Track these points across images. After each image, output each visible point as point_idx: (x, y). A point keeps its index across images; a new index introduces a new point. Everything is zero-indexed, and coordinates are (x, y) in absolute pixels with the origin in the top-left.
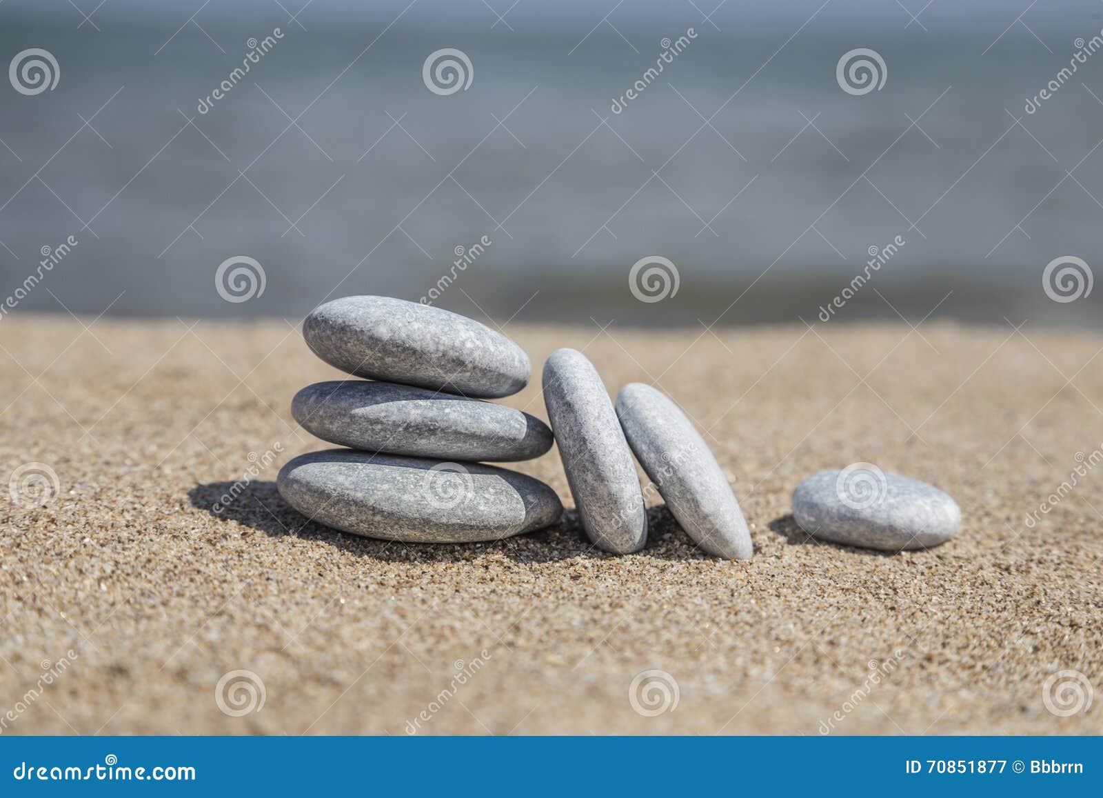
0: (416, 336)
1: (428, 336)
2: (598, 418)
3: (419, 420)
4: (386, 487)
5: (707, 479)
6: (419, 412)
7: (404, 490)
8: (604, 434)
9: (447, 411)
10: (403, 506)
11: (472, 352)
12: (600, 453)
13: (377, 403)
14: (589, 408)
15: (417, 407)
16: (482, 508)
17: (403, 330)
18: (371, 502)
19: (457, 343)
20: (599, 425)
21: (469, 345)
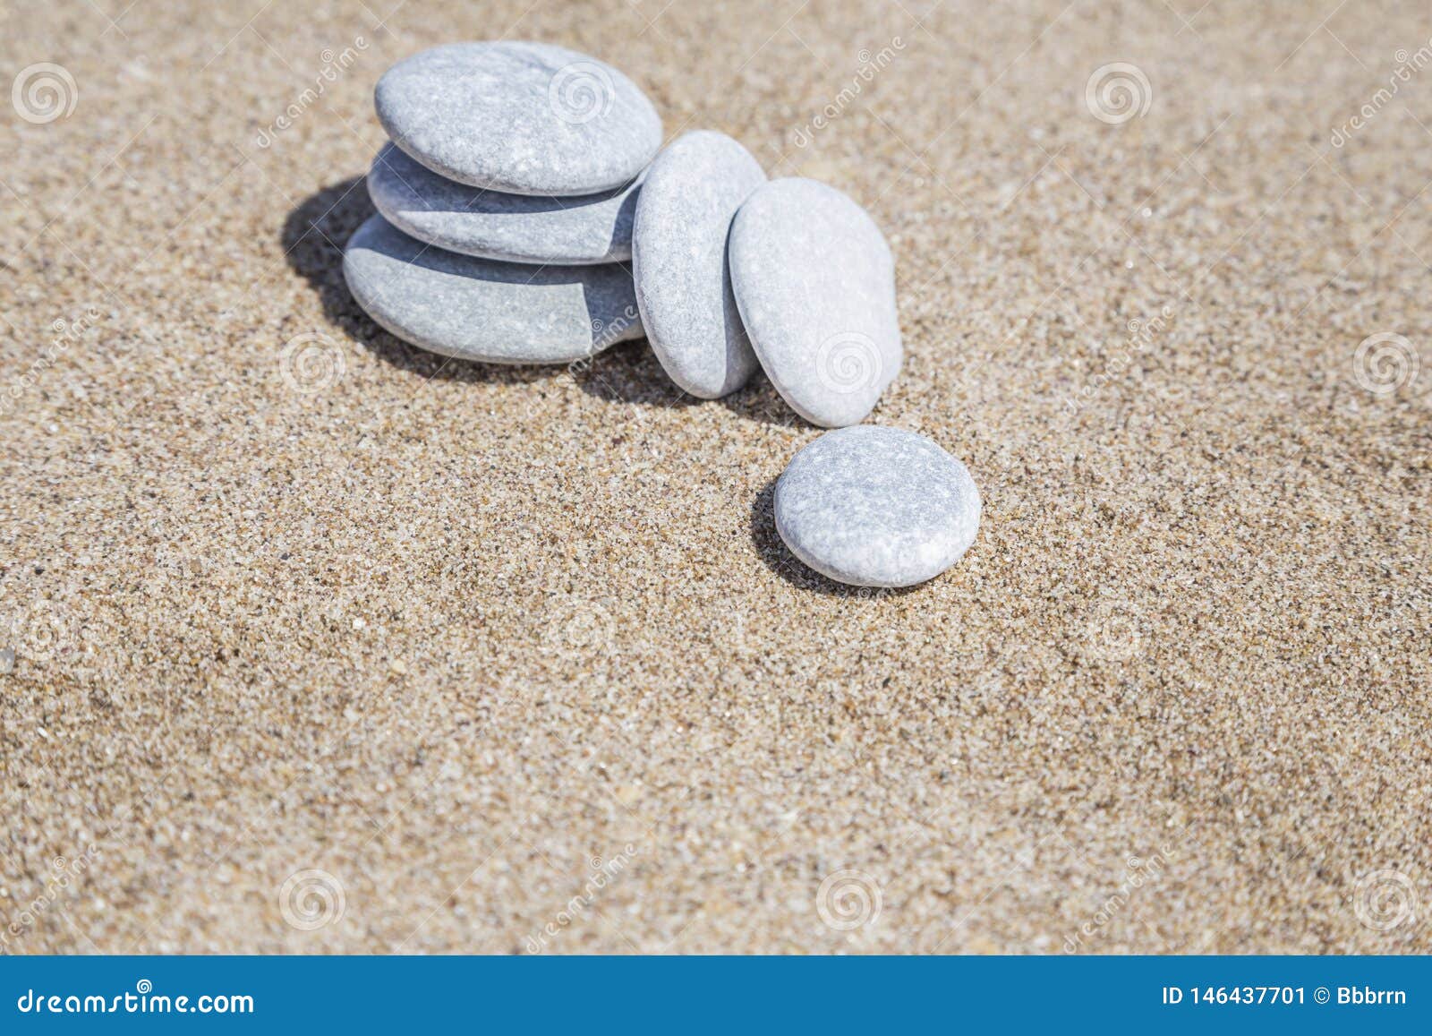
0: (455, 157)
1: (470, 158)
2: (661, 271)
3: (466, 238)
4: (421, 308)
5: (792, 348)
6: (466, 229)
7: (439, 316)
8: (664, 292)
9: (500, 230)
10: (436, 334)
11: (525, 175)
12: (656, 313)
13: (425, 210)
14: (654, 258)
15: (465, 222)
16: (531, 342)
17: (443, 146)
18: (404, 323)
19: (506, 167)
20: (660, 281)
21: (522, 168)
